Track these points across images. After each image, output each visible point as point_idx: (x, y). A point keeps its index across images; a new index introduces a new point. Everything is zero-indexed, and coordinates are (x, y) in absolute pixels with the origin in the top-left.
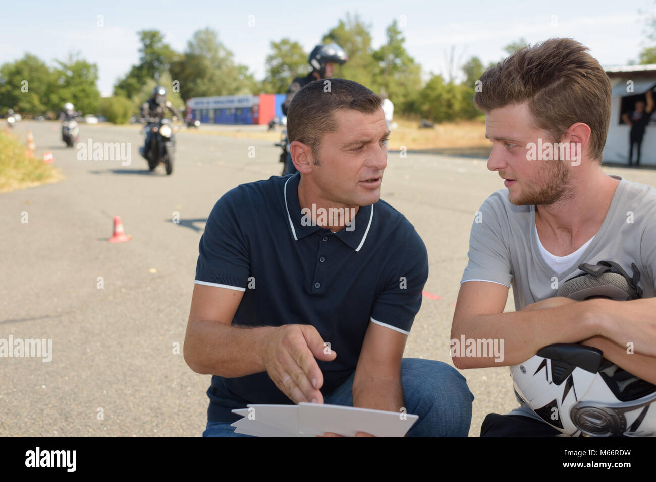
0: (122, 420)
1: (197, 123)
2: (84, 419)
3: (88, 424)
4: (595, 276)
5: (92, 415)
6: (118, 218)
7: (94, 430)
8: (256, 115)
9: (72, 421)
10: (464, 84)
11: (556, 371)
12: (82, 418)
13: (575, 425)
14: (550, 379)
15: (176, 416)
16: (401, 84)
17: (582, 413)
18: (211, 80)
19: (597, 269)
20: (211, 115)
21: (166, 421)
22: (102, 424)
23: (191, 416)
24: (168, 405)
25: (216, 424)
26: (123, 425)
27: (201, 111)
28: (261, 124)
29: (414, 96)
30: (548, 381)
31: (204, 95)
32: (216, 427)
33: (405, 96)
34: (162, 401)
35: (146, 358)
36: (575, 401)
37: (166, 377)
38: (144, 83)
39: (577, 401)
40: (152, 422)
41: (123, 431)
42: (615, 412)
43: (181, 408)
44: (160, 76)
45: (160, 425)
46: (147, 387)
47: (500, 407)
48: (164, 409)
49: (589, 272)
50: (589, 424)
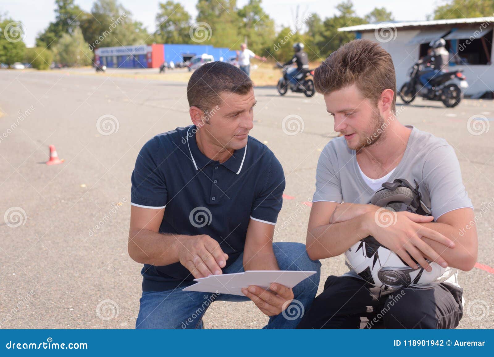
0: (75, 295)
1: (104, 68)
2: (47, 295)
3: (50, 298)
4: (392, 190)
5: (52, 292)
6: (53, 146)
7: (55, 302)
8: (150, 61)
9: (38, 297)
10: (307, 34)
11: (368, 249)
12: (45, 294)
13: (382, 282)
14: (365, 254)
15: (113, 290)
16: (260, 35)
17: (384, 275)
18: (114, 33)
19: (393, 186)
20: (115, 61)
21: (107, 293)
22: (60, 298)
23: (124, 289)
24: (107, 283)
25: (149, 293)
26: (76, 298)
27: (107, 58)
28: (154, 68)
29: (269, 44)
30: (364, 255)
31: (108, 45)
32: (149, 295)
33: (263, 44)
34: (102, 280)
35: (86, 250)
36: (380, 267)
37: (103, 263)
38: (61, 37)
39: (381, 267)
40: (96, 295)
41: (76, 302)
42: (404, 272)
43: (116, 284)
44: (73, 31)
45: (103, 296)
46: (90, 270)
47: (336, 272)
48: (104, 286)
49: (387, 187)
50: (389, 281)
